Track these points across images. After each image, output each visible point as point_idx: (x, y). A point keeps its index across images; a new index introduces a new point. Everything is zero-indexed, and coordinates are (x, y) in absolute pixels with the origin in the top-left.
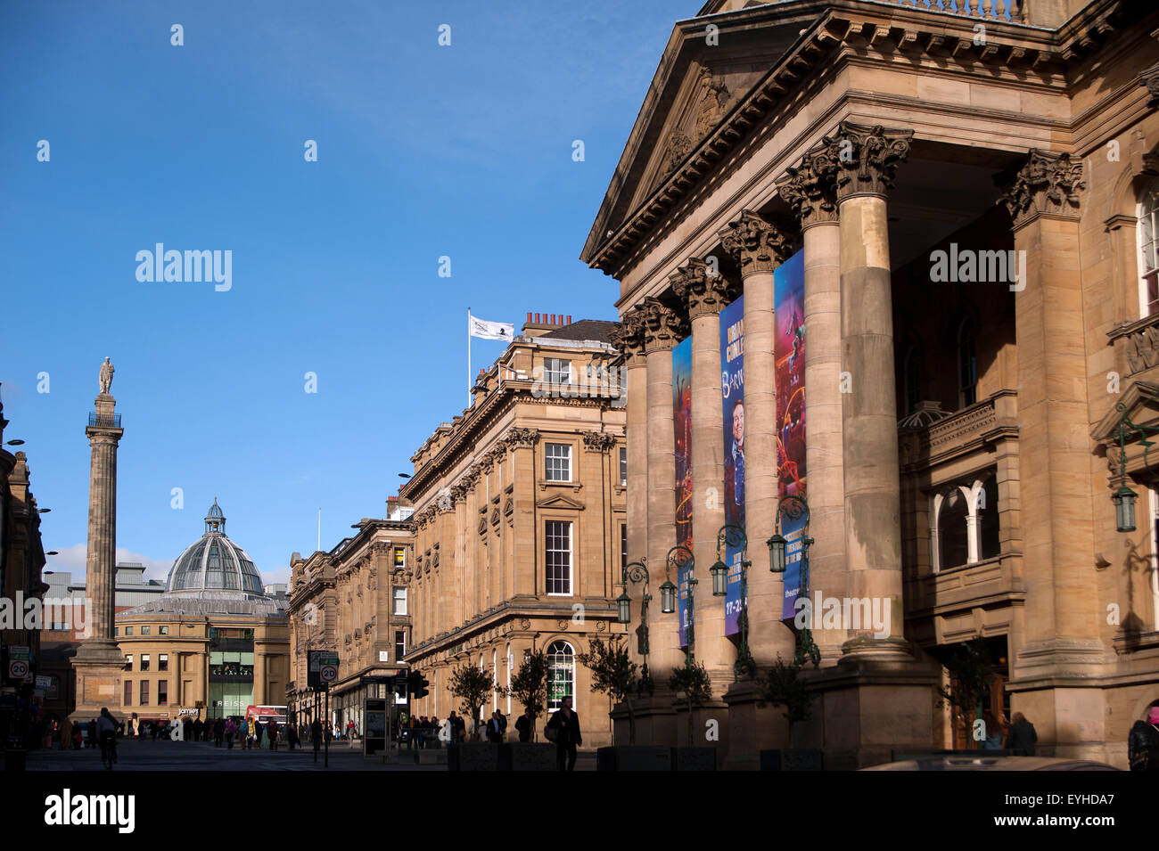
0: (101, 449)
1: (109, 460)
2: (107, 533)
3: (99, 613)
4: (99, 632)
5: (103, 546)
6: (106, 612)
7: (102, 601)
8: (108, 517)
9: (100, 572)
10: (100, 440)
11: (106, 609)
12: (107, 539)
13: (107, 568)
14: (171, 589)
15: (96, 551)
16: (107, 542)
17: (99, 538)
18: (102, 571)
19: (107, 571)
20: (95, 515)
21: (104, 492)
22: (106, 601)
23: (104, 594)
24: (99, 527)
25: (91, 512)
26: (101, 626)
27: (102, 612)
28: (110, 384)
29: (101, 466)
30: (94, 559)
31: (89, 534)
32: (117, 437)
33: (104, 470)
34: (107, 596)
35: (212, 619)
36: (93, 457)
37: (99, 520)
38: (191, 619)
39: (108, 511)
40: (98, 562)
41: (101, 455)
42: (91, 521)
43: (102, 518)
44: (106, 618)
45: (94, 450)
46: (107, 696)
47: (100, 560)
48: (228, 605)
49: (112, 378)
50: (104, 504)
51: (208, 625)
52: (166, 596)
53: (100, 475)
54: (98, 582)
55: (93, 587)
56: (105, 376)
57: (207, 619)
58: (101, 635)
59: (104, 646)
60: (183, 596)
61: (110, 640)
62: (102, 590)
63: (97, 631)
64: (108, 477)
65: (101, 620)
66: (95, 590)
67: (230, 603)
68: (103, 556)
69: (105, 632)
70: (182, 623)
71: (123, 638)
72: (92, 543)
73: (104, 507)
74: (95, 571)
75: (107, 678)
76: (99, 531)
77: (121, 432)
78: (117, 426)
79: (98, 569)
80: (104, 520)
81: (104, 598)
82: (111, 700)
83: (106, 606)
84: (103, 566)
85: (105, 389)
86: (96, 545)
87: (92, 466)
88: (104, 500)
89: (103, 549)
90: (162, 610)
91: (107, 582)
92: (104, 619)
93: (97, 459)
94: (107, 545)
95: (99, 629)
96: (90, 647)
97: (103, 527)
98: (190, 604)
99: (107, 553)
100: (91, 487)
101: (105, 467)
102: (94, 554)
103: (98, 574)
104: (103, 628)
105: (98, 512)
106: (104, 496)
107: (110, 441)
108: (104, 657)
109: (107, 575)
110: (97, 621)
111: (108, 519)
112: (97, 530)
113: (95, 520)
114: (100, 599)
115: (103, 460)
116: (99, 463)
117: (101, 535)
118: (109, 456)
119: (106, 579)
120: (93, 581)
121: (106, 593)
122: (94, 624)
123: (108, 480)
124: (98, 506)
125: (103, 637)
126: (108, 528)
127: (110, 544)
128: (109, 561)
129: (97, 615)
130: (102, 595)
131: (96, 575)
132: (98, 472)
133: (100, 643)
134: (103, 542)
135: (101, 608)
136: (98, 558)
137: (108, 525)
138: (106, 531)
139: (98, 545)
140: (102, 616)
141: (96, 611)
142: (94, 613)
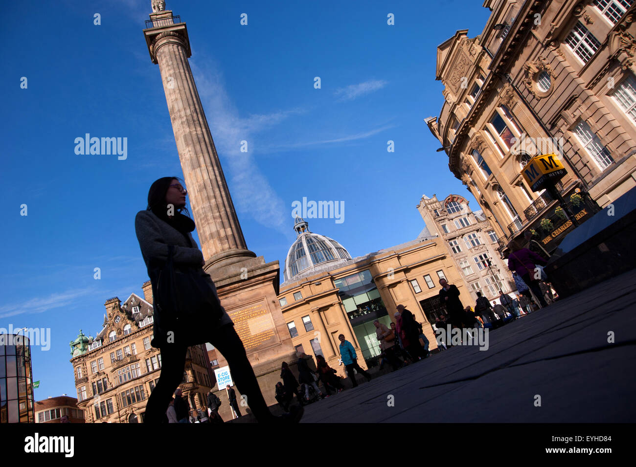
1: (178, 57)
2: (197, 122)
4: (222, 244)
5: (195, 137)
6: (223, 213)
7: (213, 201)
8: (192, 107)
9: (200, 166)
11: (222, 209)
12: (199, 129)
13: (207, 159)
15: (187, 145)
16: (199, 132)
17: (187, 130)
19: (209, 164)
20: (176, 109)
21: (181, 84)
22: (220, 200)
23: (214, 192)
24: (184, 119)
26: (223, 234)
27: (217, 214)
29: (170, 63)
33: (175, 66)
34: (217, 193)
37: (183, 113)
39: (191, 102)
40: (194, 156)
44: (226, 221)
46: (265, 334)
47: (196, 153)
50: (184, 96)
55: (197, 188)
58: (226, 246)
59: (235, 259)
61: (241, 250)
62: (209, 188)
63: (218, 242)
64: (182, 71)
66: (200, 191)
68: (198, 147)
69: (231, 239)
74: (194, 168)
75: (255, 306)
76: (185, 126)
79: (196, 165)
81: (215, 197)
82: (273, 338)
83: (221, 206)
84: (202, 159)
86: (186, 140)
88: (183, 92)
89: (196, 141)
91: (213, 177)
92: (222, 222)
93: (165, 59)
94: (200, 136)
95: (220, 239)
96: (214, 267)
97: (190, 118)
99: (203, 144)
101: (175, 63)
103: (198, 170)
104: (227, 237)
106: (182, 88)
108: (240, 272)
109: (210, 169)
110: (214, 230)
111: (192, 109)
112: (182, 123)
113: (178, 115)
114: (209, 198)
115: (171, 58)
116: (167, 61)
117: (189, 126)
118: (177, 53)
119: (212, 173)
120: (194, 182)
121: (217, 190)
122: (212, 235)
123: (183, 74)
124: (176, 99)
125: (230, 248)
126: (195, 118)
127: (203, 134)
128: (208, 152)
129: (211, 221)
130: (212, 194)
131: (195, 173)
132: (169, 70)
133: (228, 257)
134: (194, 133)
135: (216, 211)
136: (192, 153)
137: (195, 115)
138: (194, 121)
139: (189, 138)
140: (219, 220)
141: (210, 215)
142: (207, 220)
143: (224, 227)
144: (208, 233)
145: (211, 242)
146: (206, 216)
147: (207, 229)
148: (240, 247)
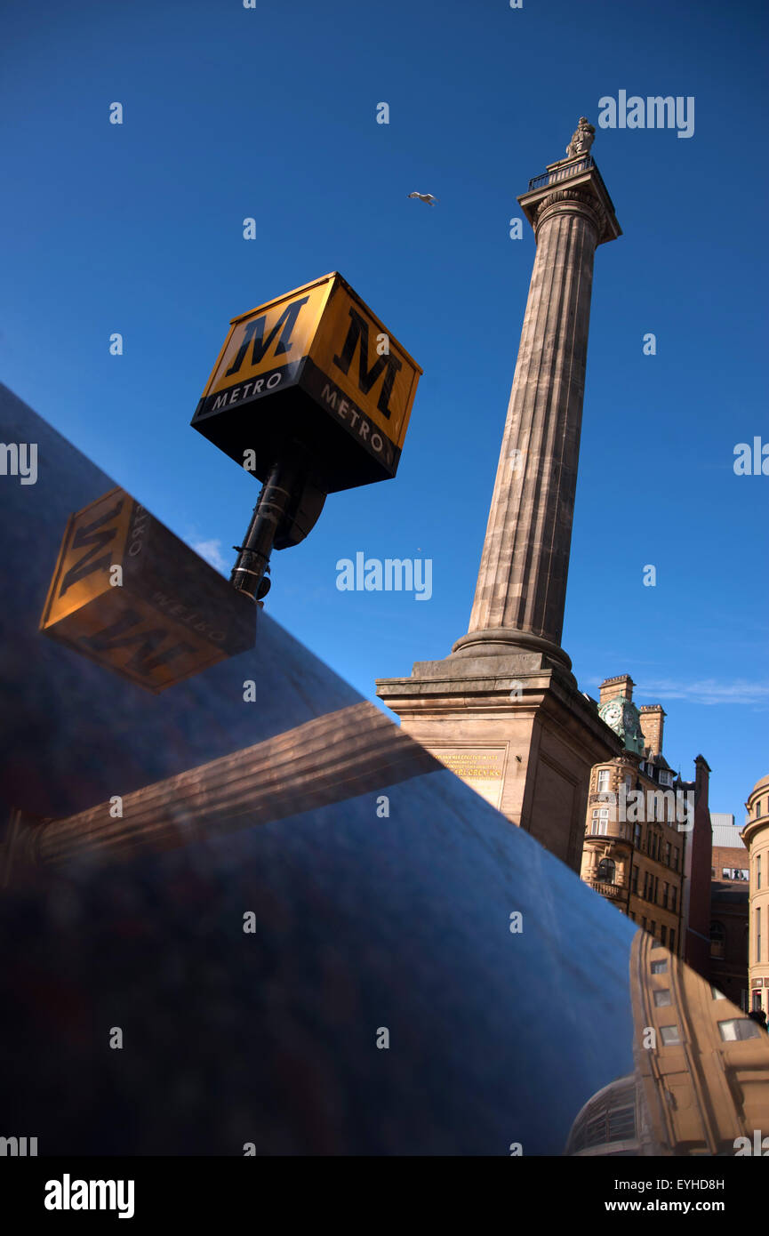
2: (548, 366)
4: (492, 612)
5: (531, 395)
6: (522, 551)
7: (512, 524)
11: (524, 543)
12: (546, 378)
15: (515, 410)
16: (544, 384)
19: (536, 449)
24: (528, 360)
26: (502, 593)
27: (509, 552)
34: (529, 507)
37: (529, 349)
39: (553, 325)
44: (519, 568)
47: (521, 428)
58: (498, 619)
62: (517, 495)
63: (487, 607)
65: (503, 575)
66: (500, 501)
68: (529, 414)
69: (513, 609)
74: (508, 457)
75: (486, 756)
81: (519, 517)
86: (516, 401)
91: (532, 475)
92: (511, 570)
94: (543, 393)
95: (493, 603)
104: (506, 601)
109: (535, 458)
110: (491, 582)
111: (550, 337)
112: (522, 368)
116: (542, 250)
117: (529, 373)
119: (534, 467)
121: (530, 503)
123: (559, 271)
125: (503, 624)
126: (548, 357)
127: (550, 389)
129: (495, 563)
130: (516, 510)
131: (507, 466)
134: (534, 385)
135: (509, 544)
136: (516, 427)
137: (550, 351)
138: (542, 362)
140: (507, 564)
141: (497, 551)
143: (510, 580)
144: (482, 587)
145: (480, 604)
146: (490, 553)
148: (527, 627)
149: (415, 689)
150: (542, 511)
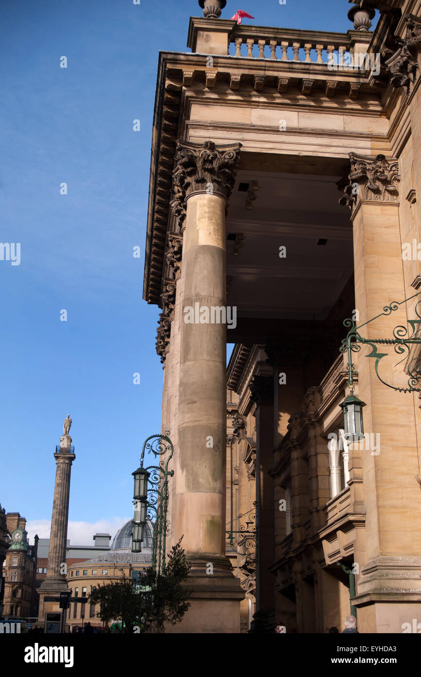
0: (62, 466)
1: (66, 472)
2: (63, 514)
3: (55, 562)
4: (55, 573)
5: (60, 522)
7: (57, 554)
8: (63, 505)
9: (57, 537)
10: (62, 461)
11: (60, 559)
12: (63, 517)
13: (61, 535)
14: (114, 548)
15: (56, 525)
16: (62, 519)
17: (58, 517)
18: (59, 537)
19: (61, 537)
20: (56, 503)
21: (62, 490)
22: (60, 554)
24: (58, 511)
25: (54, 502)
27: (57, 561)
28: (69, 429)
29: (61, 476)
30: (54, 529)
31: (53, 515)
32: (73, 458)
33: (63, 478)
35: (134, 565)
36: (57, 471)
37: (58, 507)
38: (121, 566)
39: (64, 502)
40: (56, 531)
41: (61, 469)
42: (54, 507)
43: (60, 505)
45: (58, 467)
47: (58, 530)
48: (145, 557)
49: (70, 426)
51: (131, 569)
52: (111, 552)
53: (60, 481)
54: (55, 543)
55: (53, 546)
56: (66, 425)
57: (130, 565)
58: (56, 575)
59: (57, 582)
60: (120, 552)
62: (58, 548)
63: (53, 572)
64: (65, 482)
65: (56, 566)
66: (54, 548)
67: (147, 556)
68: (59, 527)
69: (58, 573)
70: (116, 568)
71: (82, 577)
72: (54, 520)
73: (62, 499)
74: (55, 537)
76: (58, 513)
77: (73, 456)
78: (72, 453)
79: (56, 536)
80: (61, 507)
81: (59, 553)
83: (60, 557)
84: (59, 534)
85: (66, 432)
87: (56, 476)
88: (62, 495)
89: (60, 523)
90: (106, 560)
91: (61, 543)
92: (58, 565)
93: (59, 471)
94: (62, 522)
95: (55, 571)
96: (49, 582)
97: (61, 511)
98: (122, 557)
99: (62, 526)
100: (55, 487)
101: (63, 476)
102: (54, 527)
103: (56, 538)
104: (58, 571)
105: (58, 502)
106: (62, 493)
107: (67, 461)
108: (56, 588)
109: (61, 539)
110: (54, 567)
112: (57, 512)
113: (56, 507)
114: (56, 553)
115: (62, 472)
116: (60, 474)
117: (59, 515)
118: (66, 470)
119: (61, 541)
120: (53, 543)
121: (60, 550)
122: (52, 568)
123: (65, 484)
124: (58, 498)
125: (57, 576)
126: (63, 511)
127: (64, 521)
128: (63, 530)
129: (54, 562)
130: (58, 551)
131: (55, 539)
132: (59, 479)
133: (55, 580)
134: (60, 520)
135: (57, 559)
136: (56, 529)
137: (63, 509)
138: (62, 513)
139: (57, 521)
140: (57, 563)
141: (54, 560)
142: (53, 562)
144: (51, 567)
145: (51, 571)
146: (53, 560)
147: (51, 565)
149: (45, 590)
150: (63, 552)
